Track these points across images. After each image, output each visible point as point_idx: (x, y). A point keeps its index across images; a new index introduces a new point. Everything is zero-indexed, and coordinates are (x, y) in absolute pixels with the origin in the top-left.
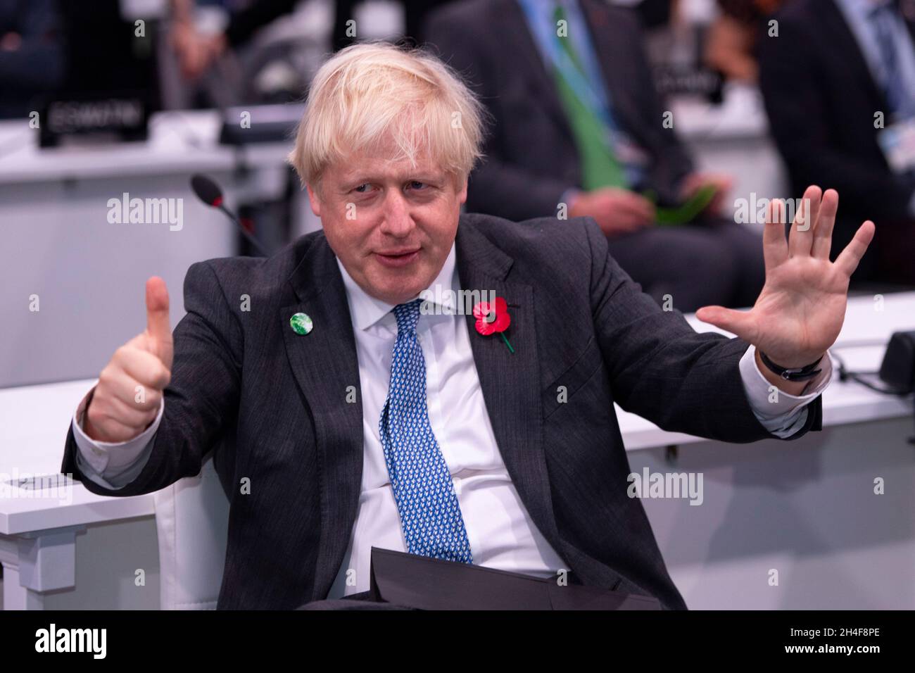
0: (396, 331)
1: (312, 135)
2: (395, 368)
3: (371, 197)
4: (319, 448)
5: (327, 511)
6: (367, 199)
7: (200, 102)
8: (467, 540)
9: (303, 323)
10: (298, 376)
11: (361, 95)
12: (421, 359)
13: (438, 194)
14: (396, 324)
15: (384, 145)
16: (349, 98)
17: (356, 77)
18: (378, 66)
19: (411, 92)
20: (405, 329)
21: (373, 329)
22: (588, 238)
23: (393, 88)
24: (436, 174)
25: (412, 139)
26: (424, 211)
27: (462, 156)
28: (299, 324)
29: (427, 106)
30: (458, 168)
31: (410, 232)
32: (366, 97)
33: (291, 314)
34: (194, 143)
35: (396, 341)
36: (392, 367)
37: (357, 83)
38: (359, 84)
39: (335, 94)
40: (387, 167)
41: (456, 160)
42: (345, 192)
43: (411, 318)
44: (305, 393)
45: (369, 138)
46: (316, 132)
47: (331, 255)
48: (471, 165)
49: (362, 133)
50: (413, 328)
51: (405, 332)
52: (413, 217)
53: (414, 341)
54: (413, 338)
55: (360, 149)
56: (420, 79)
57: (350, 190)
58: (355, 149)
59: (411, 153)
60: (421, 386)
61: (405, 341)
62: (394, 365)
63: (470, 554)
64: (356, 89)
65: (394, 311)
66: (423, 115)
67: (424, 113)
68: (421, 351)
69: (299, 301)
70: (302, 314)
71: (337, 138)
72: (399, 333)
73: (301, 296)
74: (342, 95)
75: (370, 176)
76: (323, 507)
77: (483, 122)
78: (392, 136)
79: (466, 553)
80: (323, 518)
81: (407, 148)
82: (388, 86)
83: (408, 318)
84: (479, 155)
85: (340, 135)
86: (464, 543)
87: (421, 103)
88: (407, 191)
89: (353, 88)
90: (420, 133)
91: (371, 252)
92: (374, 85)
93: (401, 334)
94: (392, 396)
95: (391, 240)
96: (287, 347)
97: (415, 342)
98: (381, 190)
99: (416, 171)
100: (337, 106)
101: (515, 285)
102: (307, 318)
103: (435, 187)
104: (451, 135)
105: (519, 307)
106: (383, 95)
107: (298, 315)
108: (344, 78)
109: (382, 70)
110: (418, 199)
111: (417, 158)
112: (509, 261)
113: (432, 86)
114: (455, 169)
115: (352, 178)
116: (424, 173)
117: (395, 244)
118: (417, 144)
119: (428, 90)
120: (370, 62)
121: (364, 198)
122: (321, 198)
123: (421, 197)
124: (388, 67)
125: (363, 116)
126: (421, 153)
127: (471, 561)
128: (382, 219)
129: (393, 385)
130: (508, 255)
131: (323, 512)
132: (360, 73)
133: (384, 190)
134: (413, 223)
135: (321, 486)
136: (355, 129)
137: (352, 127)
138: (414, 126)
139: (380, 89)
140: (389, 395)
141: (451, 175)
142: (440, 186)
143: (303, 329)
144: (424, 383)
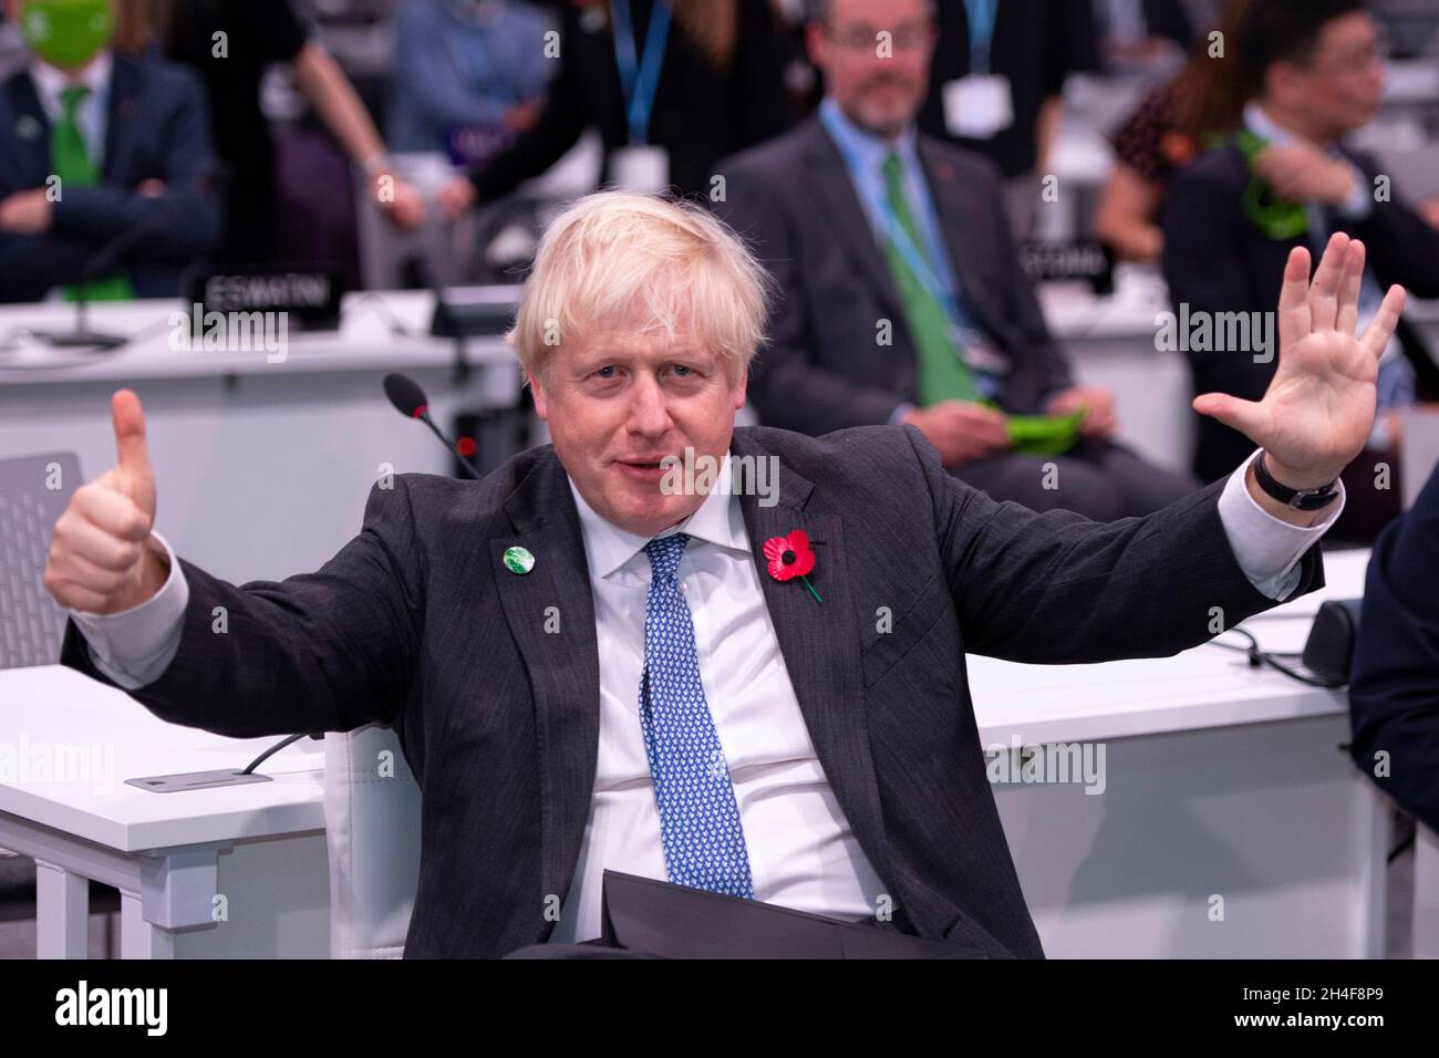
0: (649, 577)
1: (538, 305)
2: (651, 624)
3: (614, 385)
4: (539, 721)
5: (550, 807)
6: (610, 387)
7: (412, 277)
8: (748, 866)
9: (523, 559)
10: (513, 626)
11: (604, 247)
12: (686, 612)
13: (705, 385)
14: (649, 566)
15: (632, 311)
16: (588, 252)
17: (599, 226)
18: (629, 211)
19: (671, 246)
20: (662, 572)
21: (618, 576)
22: (913, 445)
23: (646, 240)
24: (702, 357)
25: (671, 305)
26: (684, 407)
27: (738, 335)
28: (515, 560)
29: (693, 264)
30: (733, 350)
31: (665, 431)
32: (612, 249)
33: (504, 549)
34: (400, 331)
35: (651, 589)
36: (647, 624)
37: (600, 232)
38: (603, 233)
39: (569, 247)
40: (635, 342)
41: (730, 339)
42: (580, 378)
43: (669, 558)
44: (522, 648)
45: (613, 301)
46: (543, 297)
47: (561, 474)
48: (752, 351)
49: (605, 295)
50: (673, 571)
51: (661, 576)
52: (669, 413)
53: (675, 587)
54: (672, 585)
55: (601, 318)
56: (685, 232)
57: (586, 375)
58: (595, 317)
59: (669, 322)
60: (689, 646)
61: (662, 587)
62: (649, 621)
63: (750, 885)
64: (598, 240)
65: (647, 549)
66: (687, 275)
67: (688, 272)
68: (685, 602)
69: (517, 533)
70: (520, 548)
71: (571, 304)
72: (654, 578)
73: (519, 527)
74: (579, 249)
75: (612, 355)
76: (544, 801)
77: (768, 293)
78: (644, 299)
79: (745, 884)
80: (544, 816)
81: (663, 316)
82: (641, 236)
83: (665, 558)
84: (762, 338)
85: (575, 302)
86: (744, 870)
87: (685, 260)
88: (663, 379)
89: (594, 239)
90: (682, 298)
91: (613, 461)
92: (623, 234)
93: (656, 579)
94: (651, 661)
95: (640, 442)
96: (500, 588)
97: (676, 591)
98: (629, 377)
99: (678, 350)
100: (571, 263)
101: (817, 517)
102: (527, 553)
103: (701, 375)
104: (724, 307)
105: (824, 544)
106: (633, 247)
107: (514, 549)
108: (583, 228)
109: (634, 217)
110: (678, 390)
111: (676, 330)
112: (807, 486)
113: (701, 241)
114: (728, 351)
115: (591, 356)
116: (687, 353)
117: (646, 449)
118: (678, 311)
119: (695, 244)
120: (618, 207)
121: (606, 385)
122: (548, 390)
123: (681, 387)
124: (642, 215)
125: (606, 273)
126: (682, 322)
127: (750, 894)
128: (629, 414)
129: (650, 648)
130: (805, 477)
131: (544, 808)
132: (605, 221)
133: (632, 375)
134: (670, 422)
135: (542, 773)
136: (595, 292)
137: (591, 288)
138: (673, 287)
139: (630, 240)
140: (647, 660)
141: (723, 359)
142: (707, 374)
143: (520, 567)
144: (693, 642)
